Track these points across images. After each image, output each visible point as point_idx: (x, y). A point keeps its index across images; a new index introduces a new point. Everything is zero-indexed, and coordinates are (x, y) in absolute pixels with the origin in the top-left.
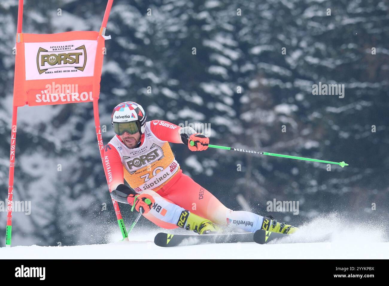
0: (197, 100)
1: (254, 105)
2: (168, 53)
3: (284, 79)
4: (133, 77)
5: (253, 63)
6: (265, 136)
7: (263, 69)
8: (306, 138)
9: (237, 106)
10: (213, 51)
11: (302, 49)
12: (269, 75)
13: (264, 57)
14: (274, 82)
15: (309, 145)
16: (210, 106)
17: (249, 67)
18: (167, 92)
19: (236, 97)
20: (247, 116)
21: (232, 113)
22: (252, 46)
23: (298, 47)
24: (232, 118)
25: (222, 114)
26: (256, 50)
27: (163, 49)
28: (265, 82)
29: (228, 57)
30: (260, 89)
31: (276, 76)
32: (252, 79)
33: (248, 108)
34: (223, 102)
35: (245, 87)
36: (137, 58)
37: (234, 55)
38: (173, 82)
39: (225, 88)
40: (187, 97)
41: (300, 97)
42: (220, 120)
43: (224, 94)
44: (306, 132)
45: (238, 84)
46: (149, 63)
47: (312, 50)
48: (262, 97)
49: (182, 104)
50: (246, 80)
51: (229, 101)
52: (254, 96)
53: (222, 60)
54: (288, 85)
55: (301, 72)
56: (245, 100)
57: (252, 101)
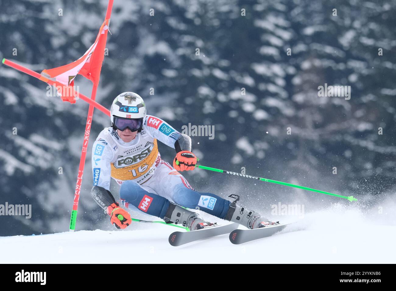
0: (249, 81)
1: (306, 87)
2: (219, 34)
3: (337, 60)
4: (183, 58)
5: (305, 43)
6: (318, 118)
7: (316, 50)
8: (360, 120)
9: (290, 88)
10: (264, 31)
11: (355, 29)
12: (322, 56)
13: (317, 37)
14: (327, 63)
15: (363, 127)
16: (262, 87)
17: (301, 47)
18: (218, 73)
19: (288, 78)
20: (299, 98)
21: (284, 94)
22: (305, 26)
23: (351, 27)
24: (284, 100)
25: (274, 95)
26: (309, 31)
27: (214, 29)
28: (318, 63)
29: (279, 37)
30: (313, 70)
31: (329, 57)
32: (305, 60)
33: (301, 89)
34: (274, 83)
35: (298, 68)
36: (187, 39)
37: (287, 35)
38: (224, 63)
39: (277, 69)
40: (238, 78)
41: (353, 78)
42: (272, 102)
43: (276, 75)
44: (359, 113)
45: (290, 65)
46: (200, 43)
47: (365, 31)
48: (314, 78)
49: (234, 85)
50: (298, 61)
51: (281, 82)
52: (307, 77)
53: (274, 41)
54: (341, 66)
55: (355, 52)
56: (297, 81)
57: (305, 82)
